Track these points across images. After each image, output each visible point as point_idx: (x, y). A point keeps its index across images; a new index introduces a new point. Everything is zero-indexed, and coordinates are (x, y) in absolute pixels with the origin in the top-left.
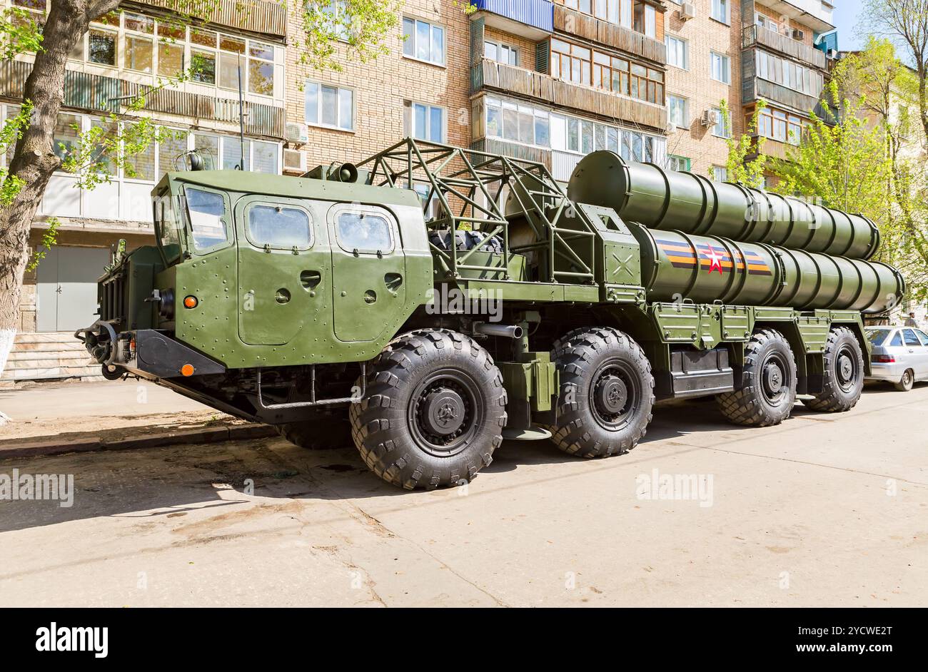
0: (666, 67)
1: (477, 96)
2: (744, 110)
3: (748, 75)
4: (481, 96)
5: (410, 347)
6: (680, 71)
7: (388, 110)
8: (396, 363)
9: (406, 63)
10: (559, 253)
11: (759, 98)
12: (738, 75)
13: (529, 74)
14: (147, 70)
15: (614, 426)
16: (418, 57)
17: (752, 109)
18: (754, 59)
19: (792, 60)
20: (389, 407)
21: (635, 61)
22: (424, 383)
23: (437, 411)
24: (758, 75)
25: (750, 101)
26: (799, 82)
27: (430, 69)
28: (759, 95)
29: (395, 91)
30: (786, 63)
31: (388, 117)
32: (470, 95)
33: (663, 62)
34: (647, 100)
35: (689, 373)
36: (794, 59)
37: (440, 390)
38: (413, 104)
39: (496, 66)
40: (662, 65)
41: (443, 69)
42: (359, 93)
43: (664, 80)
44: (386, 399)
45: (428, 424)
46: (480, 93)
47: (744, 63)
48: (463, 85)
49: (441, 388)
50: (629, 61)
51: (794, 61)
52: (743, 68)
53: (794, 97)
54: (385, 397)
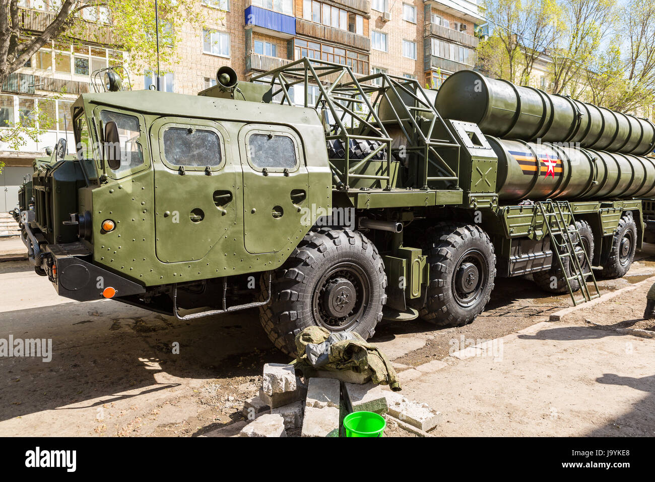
0: (370, 52)
1: (249, 74)
2: (425, 74)
3: (427, 54)
4: (251, 75)
5: (313, 246)
6: (382, 53)
7: (195, 84)
8: (302, 261)
9: (205, 56)
10: (433, 163)
11: (433, 68)
12: (422, 54)
13: (280, 60)
14: (50, 68)
15: (467, 303)
16: (213, 52)
17: (429, 74)
18: (430, 44)
19: (456, 44)
20: (297, 301)
21: (350, 50)
22: (325, 276)
23: (335, 299)
24: (433, 54)
25: (428, 70)
26: (461, 56)
27: (220, 59)
28: (433, 66)
29: (199, 73)
30: (452, 46)
31: (194, 88)
32: (245, 74)
33: (368, 49)
34: (358, 72)
35: (523, 256)
36: (457, 43)
37: (336, 281)
38: (210, 80)
39: (259, 57)
40: (368, 51)
41: (228, 59)
42: (176, 75)
43: (368, 60)
44: (294, 294)
45: (328, 310)
46: (250, 73)
47: (425, 46)
48: (241, 67)
49: (338, 279)
50: (345, 50)
51: (458, 44)
52: (425, 49)
53: (457, 66)
54: (293, 292)
